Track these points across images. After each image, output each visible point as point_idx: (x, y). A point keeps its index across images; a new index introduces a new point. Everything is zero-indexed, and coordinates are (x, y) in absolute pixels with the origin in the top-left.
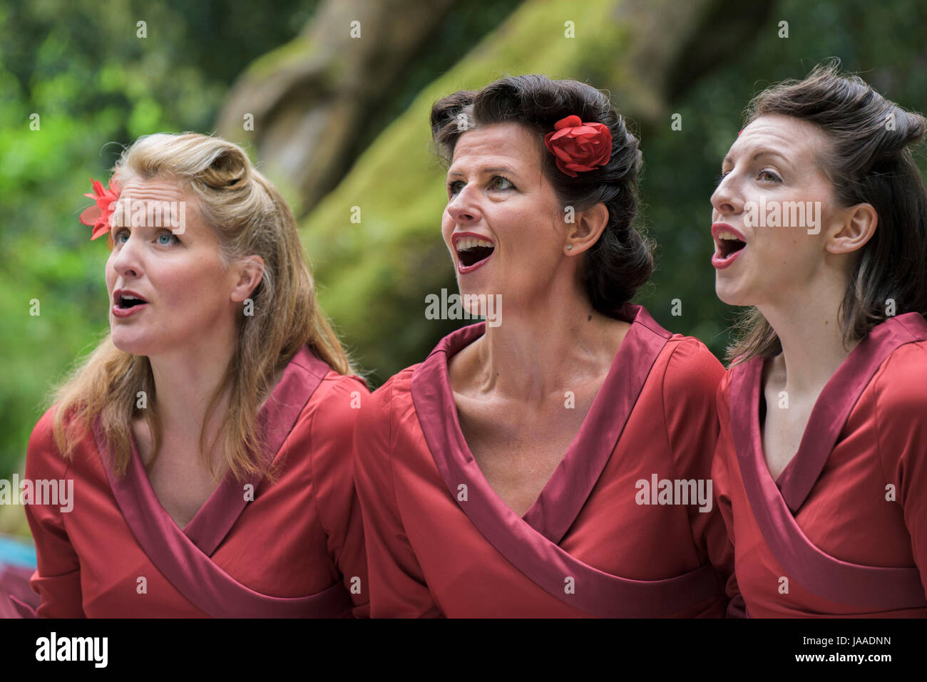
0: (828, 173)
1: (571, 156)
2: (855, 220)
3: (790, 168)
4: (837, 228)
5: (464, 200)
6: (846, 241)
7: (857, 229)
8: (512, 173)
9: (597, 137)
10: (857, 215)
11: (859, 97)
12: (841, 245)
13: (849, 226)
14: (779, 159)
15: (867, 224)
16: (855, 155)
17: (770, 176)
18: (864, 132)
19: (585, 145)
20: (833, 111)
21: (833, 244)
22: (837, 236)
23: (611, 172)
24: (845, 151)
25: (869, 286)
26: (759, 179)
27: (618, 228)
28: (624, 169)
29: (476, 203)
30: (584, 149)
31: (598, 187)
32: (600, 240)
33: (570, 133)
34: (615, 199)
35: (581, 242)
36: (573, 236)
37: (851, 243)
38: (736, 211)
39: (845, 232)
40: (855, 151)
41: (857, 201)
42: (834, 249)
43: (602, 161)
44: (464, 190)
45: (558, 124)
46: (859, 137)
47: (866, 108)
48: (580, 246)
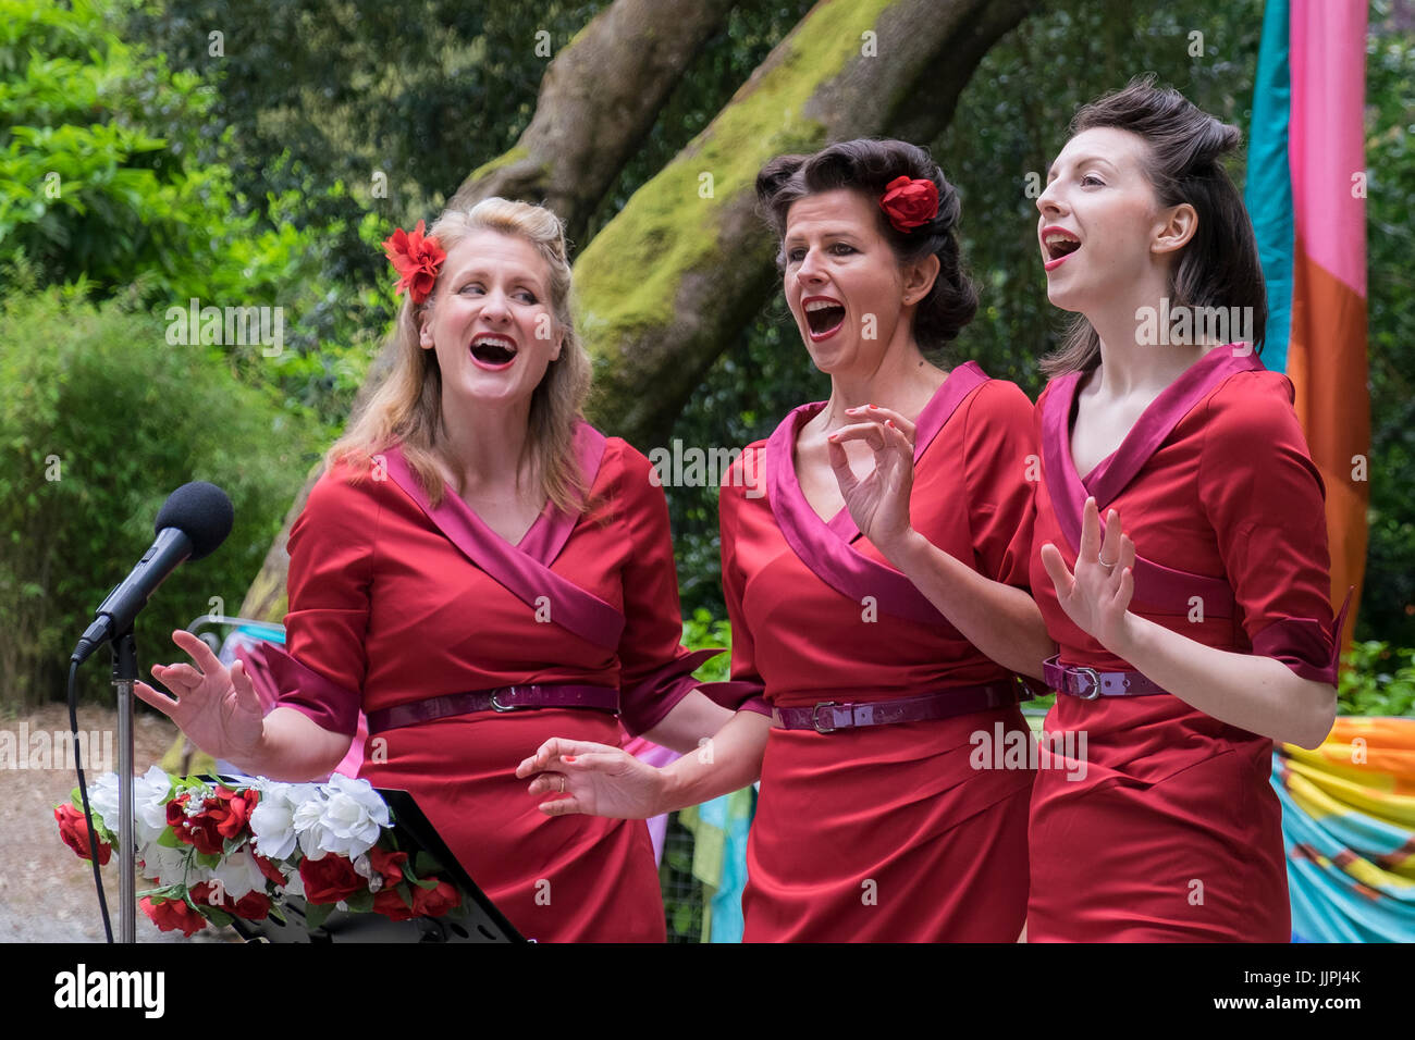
0: (1149, 175)
1: (905, 214)
2: (1177, 221)
3: (1114, 171)
4: (1160, 228)
5: (812, 266)
6: (1169, 240)
7: (1178, 229)
8: (852, 236)
9: (926, 193)
10: (1179, 216)
11: (1175, 106)
12: (1164, 245)
13: (1171, 227)
14: (1102, 163)
15: (1188, 225)
16: (1173, 159)
17: (1092, 181)
18: (1183, 136)
19: (917, 202)
20: (1152, 118)
21: (1157, 243)
22: (1160, 236)
23: (939, 223)
24: (1165, 153)
25: (1188, 283)
26: (1084, 185)
27: (949, 274)
28: (949, 219)
29: (822, 267)
30: (915, 206)
31: (928, 238)
32: (934, 288)
33: (901, 193)
34: (944, 248)
35: (919, 291)
36: (909, 287)
37: (1174, 242)
38: (1062, 213)
39: (1167, 232)
40: (1174, 154)
41: (1178, 201)
42: (1157, 248)
43: (931, 215)
44: (809, 255)
45: (889, 186)
46: (1177, 140)
47: (1183, 115)
48: (917, 295)
